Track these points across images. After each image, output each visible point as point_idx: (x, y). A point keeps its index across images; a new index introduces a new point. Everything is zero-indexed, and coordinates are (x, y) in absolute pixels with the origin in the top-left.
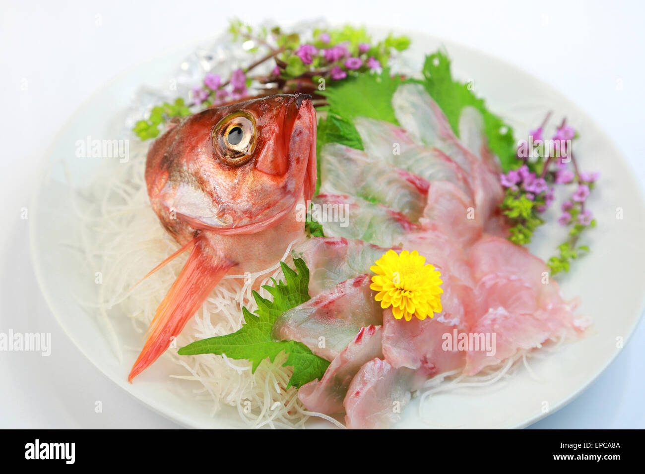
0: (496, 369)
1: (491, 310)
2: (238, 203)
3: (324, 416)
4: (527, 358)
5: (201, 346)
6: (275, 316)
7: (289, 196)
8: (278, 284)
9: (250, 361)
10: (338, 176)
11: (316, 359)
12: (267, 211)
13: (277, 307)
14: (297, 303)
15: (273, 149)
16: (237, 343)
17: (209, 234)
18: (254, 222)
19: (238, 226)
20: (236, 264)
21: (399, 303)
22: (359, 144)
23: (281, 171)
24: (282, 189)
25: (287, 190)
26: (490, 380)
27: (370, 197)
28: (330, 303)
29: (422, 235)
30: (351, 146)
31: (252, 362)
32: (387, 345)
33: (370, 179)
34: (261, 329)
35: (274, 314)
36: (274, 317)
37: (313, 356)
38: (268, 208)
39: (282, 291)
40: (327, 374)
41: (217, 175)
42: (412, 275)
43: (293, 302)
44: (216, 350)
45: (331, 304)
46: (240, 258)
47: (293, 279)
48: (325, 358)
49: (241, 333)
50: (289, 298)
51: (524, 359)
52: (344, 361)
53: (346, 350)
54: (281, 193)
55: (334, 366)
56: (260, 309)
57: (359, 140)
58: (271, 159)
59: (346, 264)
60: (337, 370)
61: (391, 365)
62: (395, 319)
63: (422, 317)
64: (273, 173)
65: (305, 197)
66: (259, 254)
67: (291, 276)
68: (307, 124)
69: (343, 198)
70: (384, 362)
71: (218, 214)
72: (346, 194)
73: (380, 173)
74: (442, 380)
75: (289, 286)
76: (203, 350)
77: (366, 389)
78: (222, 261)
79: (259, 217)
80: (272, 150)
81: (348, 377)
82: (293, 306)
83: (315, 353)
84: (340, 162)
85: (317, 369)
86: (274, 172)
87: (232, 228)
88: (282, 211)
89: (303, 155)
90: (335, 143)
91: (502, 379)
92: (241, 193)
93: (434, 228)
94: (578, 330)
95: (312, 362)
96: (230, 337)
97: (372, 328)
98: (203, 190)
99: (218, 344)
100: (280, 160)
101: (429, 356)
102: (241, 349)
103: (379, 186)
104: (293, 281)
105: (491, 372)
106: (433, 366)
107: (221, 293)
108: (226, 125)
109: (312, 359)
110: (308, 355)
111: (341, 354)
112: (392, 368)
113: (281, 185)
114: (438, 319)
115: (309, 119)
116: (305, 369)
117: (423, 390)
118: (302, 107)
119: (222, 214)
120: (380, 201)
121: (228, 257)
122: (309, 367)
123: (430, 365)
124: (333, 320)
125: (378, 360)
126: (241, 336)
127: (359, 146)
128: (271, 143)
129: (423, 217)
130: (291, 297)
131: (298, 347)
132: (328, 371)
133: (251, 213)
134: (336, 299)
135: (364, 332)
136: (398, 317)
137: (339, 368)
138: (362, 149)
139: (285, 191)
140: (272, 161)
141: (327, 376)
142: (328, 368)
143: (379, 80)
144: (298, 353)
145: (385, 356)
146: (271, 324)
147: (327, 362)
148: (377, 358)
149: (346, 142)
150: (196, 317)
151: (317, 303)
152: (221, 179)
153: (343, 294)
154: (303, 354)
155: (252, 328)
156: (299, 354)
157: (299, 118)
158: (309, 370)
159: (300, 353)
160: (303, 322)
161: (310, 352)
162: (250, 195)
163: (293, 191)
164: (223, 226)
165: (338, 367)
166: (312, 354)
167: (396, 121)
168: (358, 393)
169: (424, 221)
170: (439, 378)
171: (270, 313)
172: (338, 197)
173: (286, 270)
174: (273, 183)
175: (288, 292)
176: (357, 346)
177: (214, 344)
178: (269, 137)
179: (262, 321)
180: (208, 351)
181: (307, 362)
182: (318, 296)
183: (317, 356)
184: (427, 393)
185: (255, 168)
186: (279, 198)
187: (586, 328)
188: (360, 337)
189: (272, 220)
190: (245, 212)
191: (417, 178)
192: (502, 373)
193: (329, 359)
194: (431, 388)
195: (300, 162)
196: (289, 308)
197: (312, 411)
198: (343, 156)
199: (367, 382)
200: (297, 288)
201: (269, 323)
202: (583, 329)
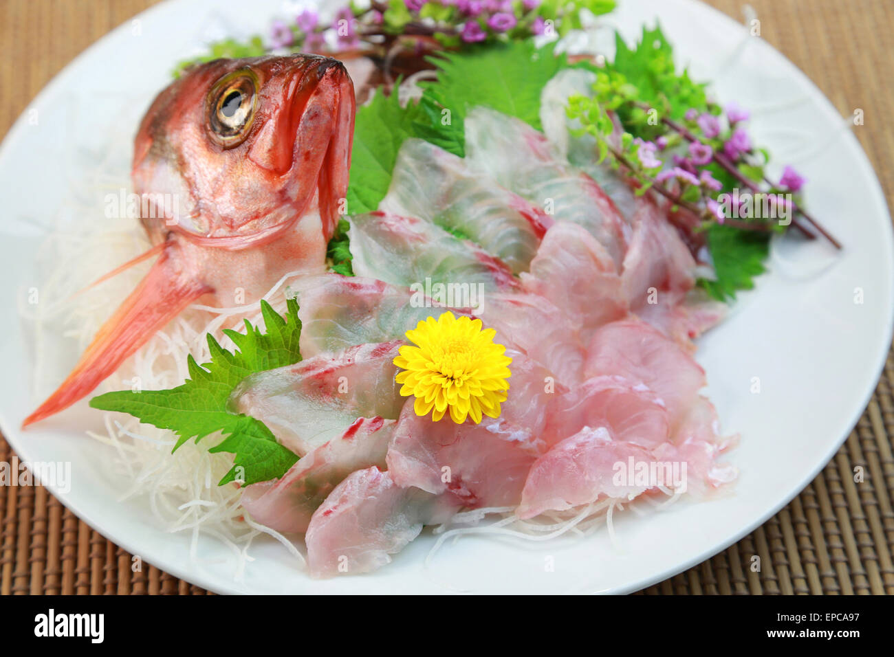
0: (566, 517)
1: (586, 429)
2: (218, 203)
3: (276, 534)
4: (616, 509)
5: (116, 400)
6: (239, 376)
7: (288, 205)
8: (254, 331)
9: (176, 434)
10: (412, 189)
11: (280, 451)
12: (256, 222)
13: (244, 364)
14: (281, 364)
15: (274, 133)
16: (170, 405)
17: (182, 240)
18: (235, 234)
19: (215, 236)
20: (211, 291)
21: (425, 393)
22: (459, 148)
23: (281, 167)
24: (278, 194)
25: (286, 196)
26: (551, 532)
27: (454, 228)
28: (326, 372)
29: (518, 298)
30: (445, 148)
31: (178, 437)
32: (393, 451)
33: (461, 199)
34: (214, 392)
35: (237, 373)
36: (237, 377)
37: (276, 445)
38: (257, 217)
39: (260, 342)
40: (288, 475)
41: (199, 157)
42: (459, 355)
43: (276, 361)
44: (135, 409)
45: (328, 375)
46: (216, 283)
47: (279, 328)
48: (294, 451)
49: (181, 392)
50: (269, 354)
51: (610, 512)
52: (319, 462)
53: (325, 446)
54: (277, 199)
55: (301, 465)
56: (215, 362)
57: (461, 142)
58: (269, 147)
59: (373, 320)
60: (305, 472)
61: (393, 481)
62: (416, 414)
63: (460, 419)
64: (269, 168)
65: (321, 211)
66: (242, 282)
67: (276, 322)
68: (329, 105)
69: (407, 221)
70: (384, 475)
71: (192, 213)
72: (416, 217)
73: (481, 196)
74: (483, 517)
75: (271, 337)
76: (116, 407)
77: (341, 509)
78: (192, 281)
79: (243, 228)
80: (272, 133)
81: (327, 485)
82: (272, 367)
83: (281, 441)
84: (421, 169)
85: (278, 465)
86: (271, 167)
87: (206, 238)
88: (276, 226)
89: (316, 150)
90: (421, 140)
91: (569, 534)
92: (224, 189)
93: (540, 290)
94: (710, 484)
95: (271, 453)
96: (162, 394)
97: (379, 419)
98: (182, 175)
99: (140, 401)
100: (281, 150)
101: (466, 478)
102: (173, 415)
103: (473, 214)
104: (279, 331)
105: (557, 519)
106: (468, 494)
107: (182, 328)
108: (227, 86)
109: (273, 448)
110: (270, 442)
111: (318, 450)
112: (394, 485)
113: (279, 187)
114: (490, 427)
115: (332, 97)
116: (258, 461)
117: (450, 527)
118: (324, 78)
119: (197, 213)
120: (468, 237)
121: (201, 277)
122: (265, 459)
123: (464, 491)
124: (326, 399)
125: (375, 470)
126: (179, 397)
127: (458, 149)
128: (271, 124)
129: (528, 271)
130: (272, 353)
131: (256, 428)
132: (293, 470)
133: (232, 221)
134: (337, 368)
135: (363, 425)
136: (421, 412)
137: (309, 469)
138: (462, 155)
139: (283, 197)
140: (270, 150)
141: (289, 478)
142: (293, 467)
143: (535, 57)
144: (253, 436)
145: (389, 465)
146: (230, 387)
147: (293, 457)
148: (375, 467)
149: (438, 141)
150: (138, 356)
151: (308, 369)
152: (204, 163)
153: (351, 362)
154: (260, 439)
155: (199, 387)
156: (253, 438)
157: (316, 94)
158: (265, 464)
159: (257, 437)
160: (277, 393)
161: (273, 438)
162: (234, 194)
163: (294, 199)
164: (197, 232)
165: (308, 467)
166: (275, 441)
167: (537, 123)
168: (328, 513)
169: (526, 278)
170: (478, 514)
171: (231, 371)
172: (402, 219)
173: (268, 313)
174: (267, 182)
175: (269, 346)
176: (345, 442)
177: (134, 400)
178: (270, 114)
179: (216, 380)
180: (123, 408)
181: (264, 452)
182: (312, 359)
183: (282, 446)
184: (451, 533)
185: (247, 156)
186: (273, 206)
187: (722, 484)
188: (352, 431)
189: (260, 237)
190: (224, 219)
191: (535, 211)
192: (571, 525)
193: (299, 454)
194: (464, 525)
195: (311, 159)
196: (265, 369)
197: (261, 524)
198: (428, 159)
199: (348, 498)
200: (286, 343)
201: (228, 385)
202: (716, 485)
